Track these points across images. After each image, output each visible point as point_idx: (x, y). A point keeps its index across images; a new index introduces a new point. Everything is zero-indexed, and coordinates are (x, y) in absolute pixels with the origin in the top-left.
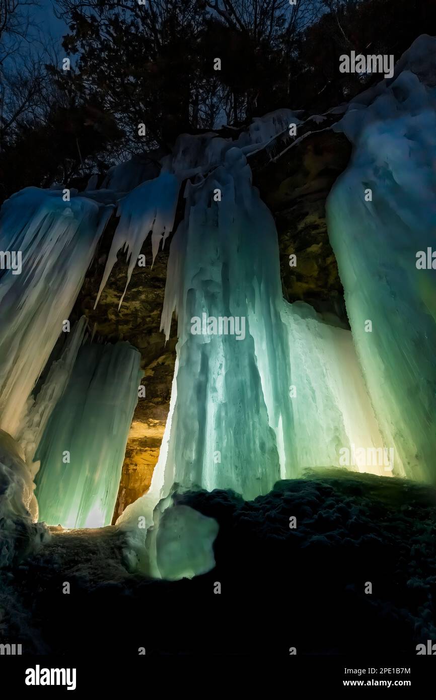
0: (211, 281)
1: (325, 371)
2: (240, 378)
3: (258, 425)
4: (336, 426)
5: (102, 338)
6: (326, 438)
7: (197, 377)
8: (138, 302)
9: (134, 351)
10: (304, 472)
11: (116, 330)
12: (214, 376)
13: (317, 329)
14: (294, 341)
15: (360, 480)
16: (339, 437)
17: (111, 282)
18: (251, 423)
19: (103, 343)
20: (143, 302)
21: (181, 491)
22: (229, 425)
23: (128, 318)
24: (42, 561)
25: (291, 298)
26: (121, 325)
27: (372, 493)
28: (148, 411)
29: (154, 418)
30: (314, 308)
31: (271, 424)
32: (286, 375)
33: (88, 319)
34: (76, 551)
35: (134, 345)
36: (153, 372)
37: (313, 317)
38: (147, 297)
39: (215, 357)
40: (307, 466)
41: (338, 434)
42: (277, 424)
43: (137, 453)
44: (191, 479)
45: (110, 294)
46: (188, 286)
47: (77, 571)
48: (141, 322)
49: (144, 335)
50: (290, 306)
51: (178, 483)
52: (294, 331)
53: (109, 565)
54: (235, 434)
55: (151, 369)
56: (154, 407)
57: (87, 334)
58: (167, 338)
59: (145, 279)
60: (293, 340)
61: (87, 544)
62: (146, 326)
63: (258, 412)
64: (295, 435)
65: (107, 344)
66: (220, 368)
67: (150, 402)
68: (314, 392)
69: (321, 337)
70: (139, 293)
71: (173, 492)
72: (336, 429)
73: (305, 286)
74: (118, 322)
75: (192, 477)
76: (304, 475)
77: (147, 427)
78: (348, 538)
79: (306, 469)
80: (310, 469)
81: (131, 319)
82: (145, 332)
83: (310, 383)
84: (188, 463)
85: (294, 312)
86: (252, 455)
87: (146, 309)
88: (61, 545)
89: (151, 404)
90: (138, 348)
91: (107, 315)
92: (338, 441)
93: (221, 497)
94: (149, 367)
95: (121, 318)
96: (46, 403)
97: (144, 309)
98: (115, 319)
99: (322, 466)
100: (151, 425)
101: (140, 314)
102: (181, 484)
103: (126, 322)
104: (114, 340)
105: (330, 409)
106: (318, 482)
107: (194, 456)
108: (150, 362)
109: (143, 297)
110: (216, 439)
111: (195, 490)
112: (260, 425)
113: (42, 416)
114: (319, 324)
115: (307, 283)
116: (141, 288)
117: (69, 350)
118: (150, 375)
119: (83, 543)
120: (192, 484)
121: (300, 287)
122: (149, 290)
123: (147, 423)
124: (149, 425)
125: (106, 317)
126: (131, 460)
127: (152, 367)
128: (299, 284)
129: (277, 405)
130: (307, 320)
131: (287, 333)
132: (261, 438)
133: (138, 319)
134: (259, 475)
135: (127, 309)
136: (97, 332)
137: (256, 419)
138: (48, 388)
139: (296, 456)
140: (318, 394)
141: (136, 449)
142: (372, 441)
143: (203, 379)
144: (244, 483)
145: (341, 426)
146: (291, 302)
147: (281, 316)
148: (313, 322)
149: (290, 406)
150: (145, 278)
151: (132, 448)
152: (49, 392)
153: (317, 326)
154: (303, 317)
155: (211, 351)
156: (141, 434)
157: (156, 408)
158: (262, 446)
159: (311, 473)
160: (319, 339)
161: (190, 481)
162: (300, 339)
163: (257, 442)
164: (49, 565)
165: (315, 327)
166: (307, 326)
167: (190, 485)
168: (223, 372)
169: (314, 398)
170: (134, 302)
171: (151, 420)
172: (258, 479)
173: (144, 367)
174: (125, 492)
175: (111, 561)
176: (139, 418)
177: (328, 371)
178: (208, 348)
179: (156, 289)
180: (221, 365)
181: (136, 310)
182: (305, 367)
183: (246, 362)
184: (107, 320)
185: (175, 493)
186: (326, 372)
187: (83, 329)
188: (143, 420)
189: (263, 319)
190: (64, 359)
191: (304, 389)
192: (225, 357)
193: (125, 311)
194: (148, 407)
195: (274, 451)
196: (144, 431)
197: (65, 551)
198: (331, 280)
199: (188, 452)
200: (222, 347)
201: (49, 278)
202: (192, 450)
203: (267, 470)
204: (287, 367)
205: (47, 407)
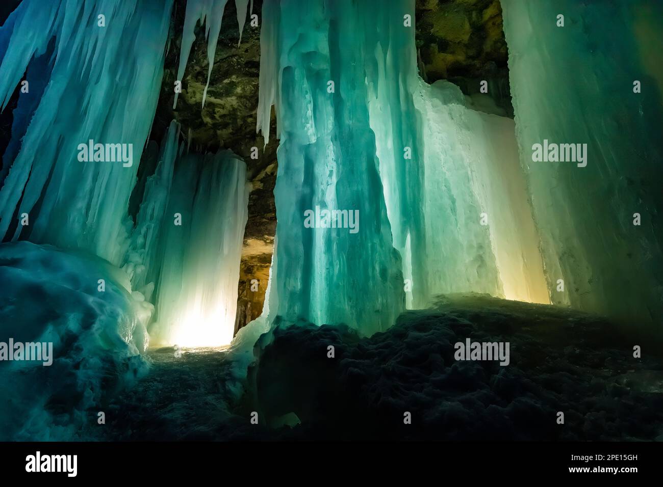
0: (315, 53)
1: (469, 173)
2: (355, 188)
3: (378, 248)
4: (480, 244)
5: (201, 147)
6: (466, 258)
7: (300, 189)
8: (234, 98)
9: (237, 160)
10: (436, 300)
11: (215, 135)
12: (322, 187)
13: (463, 117)
14: (431, 135)
15: (508, 313)
16: (483, 256)
17: (196, 72)
18: (369, 245)
19: (203, 153)
20: (240, 97)
21: (284, 326)
22: (341, 248)
23: (228, 120)
24: (134, 399)
25: (430, 78)
26: (219, 130)
27: (524, 329)
28: (262, 228)
29: (270, 234)
30: (461, 89)
31: (395, 244)
32: (418, 180)
33: (180, 124)
34: (173, 386)
35: (237, 153)
36: (262, 184)
37: (459, 101)
38: (243, 89)
39: (323, 162)
40: (440, 293)
41: (481, 253)
42: (403, 244)
43: (258, 269)
44: (296, 311)
45: (199, 90)
46: (284, 63)
47: (169, 411)
48: (242, 125)
49: (247, 140)
50: (428, 87)
51: (281, 316)
52: (431, 122)
53: (206, 403)
54: (348, 259)
55: (259, 180)
56: (268, 223)
57: (183, 144)
58: (267, 141)
59: (237, 65)
60: (430, 133)
61: (187, 377)
62: (248, 130)
63: (378, 230)
64: (427, 256)
65: (207, 153)
66: (330, 175)
67: (264, 218)
68: (454, 202)
69: (468, 129)
70: (233, 85)
71: (276, 326)
72: (480, 247)
73: (450, 58)
74: (215, 126)
75: (297, 309)
76: (436, 304)
77: (264, 243)
78: (494, 406)
79: (438, 297)
80: (443, 296)
81: (230, 121)
82: (248, 136)
83: (449, 190)
84: (292, 294)
85: (433, 95)
86: (371, 283)
87: (245, 106)
88: (159, 379)
89: (264, 220)
90: (242, 156)
91: (201, 117)
92: (482, 260)
93: (329, 336)
94: (257, 179)
95: (218, 120)
96: (148, 223)
97: (243, 107)
98: (211, 123)
99: (458, 292)
100: (268, 241)
101: (239, 114)
102: (285, 317)
103: (225, 126)
104: (214, 149)
105: (474, 222)
106: (453, 316)
107: (299, 286)
108: (258, 172)
109: (239, 90)
110: (327, 264)
111: (301, 324)
112: (381, 246)
113: (145, 237)
114: (466, 110)
115: (453, 53)
116: (234, 78)
117: (164, 163)
118: (259, 188)
119: (183, 376)
120: (298, 317)
121: (443, 60)
122: (246, 79)
123: (262, 240)
124: (265, 242)
125: (200, 120)
126: (253, 276)
127: (260, 179)
128: (442, 55)
129: (405, 220)
130: (451, 105)
131: (422, 123)
132: (381, 263)
133: (238, 120)
134: (378, 306)
135: (223, 108)
136: (193, 139)
137: (376, 241)
138: (146, 208)
139: (427, 281)
140: (458, 204)
141: (256, 265)
142: (523, 257)
143: (307, 191)
144: (359, 317)
145: (487, 242)
146: (429, 83)
147: (414, 101)
148: (458, 108)
149: (422, 221)
150: (238, 63)
151: (252, 265)
152: (149, 211)
153: (463, 113)
154: (445, 102)
155: (316, 155)
156: (259, 250)
157: (270, 224)
158: (384, 272)
159: (445, 302)
160: (464, 131)
161: (295, 313)
162: (439, 133)
163: (377, 268)
164: (142, 404)
165: (460, 116)
166: (450, 114)
167: (295, 319)
168: (334, 180)
169: (454, 210)
170: (229, 99)
171: (266, 236)
172: (377, 311)
173: (251, 179)
174: (251, 306)
175: (210, 398)
176: (253, 236)
177: (474, 173)
178: (314, 149)
179: (253, 79)
180: (331, 172)
181: (234, 110)
182: (444, 170)
183: (364, 166)
184: (202, 124)
185: (278, 328)
186: (472, 175)
187: (175, 137)
188: (259, 237)
189: (389, 106)
190: (160, 173)
191: (441, 198)
192: (336, 161)
193: (221, 110)
194: (262, 224)
195: (399, 279)
196: (261, 248)
197: (160, 386)
198: (488, 47)
199: (292, 281)
200: (331, 147)
201: (113, 71)
202: (297, 279)
203: (389, 301)
204: (420, 171)
205: (149, 227)
